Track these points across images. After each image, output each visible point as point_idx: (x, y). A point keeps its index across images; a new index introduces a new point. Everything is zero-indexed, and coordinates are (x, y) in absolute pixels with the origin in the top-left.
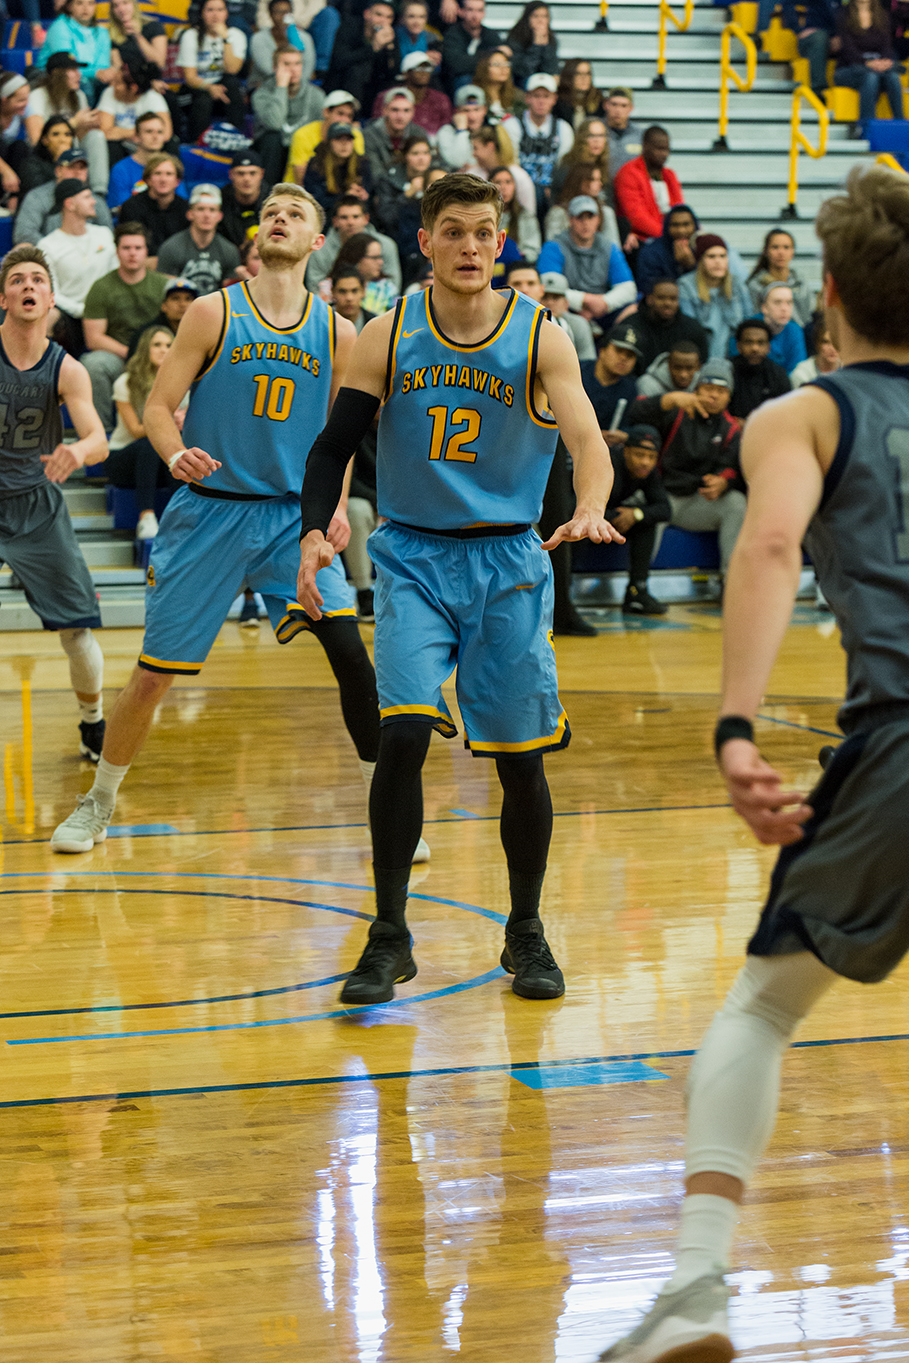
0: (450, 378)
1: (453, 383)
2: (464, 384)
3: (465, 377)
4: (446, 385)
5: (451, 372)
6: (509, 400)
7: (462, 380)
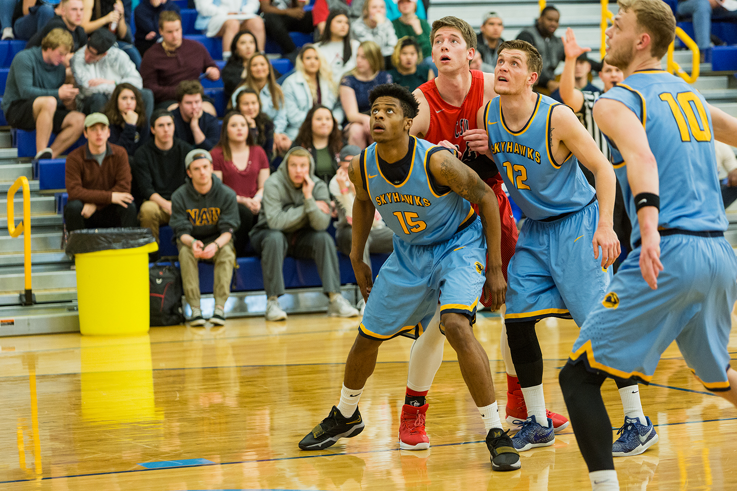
0: (510, 149)
1: (511, 151)
2: (517, 152)
3: (517, 149)
4: (507, 152)
5: (510, 145)
6: (538, 159)
7: (516, 150)
